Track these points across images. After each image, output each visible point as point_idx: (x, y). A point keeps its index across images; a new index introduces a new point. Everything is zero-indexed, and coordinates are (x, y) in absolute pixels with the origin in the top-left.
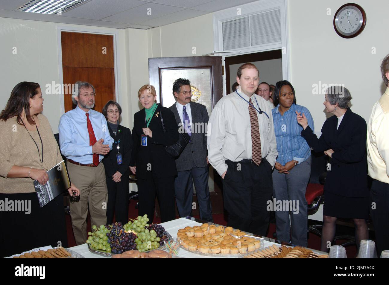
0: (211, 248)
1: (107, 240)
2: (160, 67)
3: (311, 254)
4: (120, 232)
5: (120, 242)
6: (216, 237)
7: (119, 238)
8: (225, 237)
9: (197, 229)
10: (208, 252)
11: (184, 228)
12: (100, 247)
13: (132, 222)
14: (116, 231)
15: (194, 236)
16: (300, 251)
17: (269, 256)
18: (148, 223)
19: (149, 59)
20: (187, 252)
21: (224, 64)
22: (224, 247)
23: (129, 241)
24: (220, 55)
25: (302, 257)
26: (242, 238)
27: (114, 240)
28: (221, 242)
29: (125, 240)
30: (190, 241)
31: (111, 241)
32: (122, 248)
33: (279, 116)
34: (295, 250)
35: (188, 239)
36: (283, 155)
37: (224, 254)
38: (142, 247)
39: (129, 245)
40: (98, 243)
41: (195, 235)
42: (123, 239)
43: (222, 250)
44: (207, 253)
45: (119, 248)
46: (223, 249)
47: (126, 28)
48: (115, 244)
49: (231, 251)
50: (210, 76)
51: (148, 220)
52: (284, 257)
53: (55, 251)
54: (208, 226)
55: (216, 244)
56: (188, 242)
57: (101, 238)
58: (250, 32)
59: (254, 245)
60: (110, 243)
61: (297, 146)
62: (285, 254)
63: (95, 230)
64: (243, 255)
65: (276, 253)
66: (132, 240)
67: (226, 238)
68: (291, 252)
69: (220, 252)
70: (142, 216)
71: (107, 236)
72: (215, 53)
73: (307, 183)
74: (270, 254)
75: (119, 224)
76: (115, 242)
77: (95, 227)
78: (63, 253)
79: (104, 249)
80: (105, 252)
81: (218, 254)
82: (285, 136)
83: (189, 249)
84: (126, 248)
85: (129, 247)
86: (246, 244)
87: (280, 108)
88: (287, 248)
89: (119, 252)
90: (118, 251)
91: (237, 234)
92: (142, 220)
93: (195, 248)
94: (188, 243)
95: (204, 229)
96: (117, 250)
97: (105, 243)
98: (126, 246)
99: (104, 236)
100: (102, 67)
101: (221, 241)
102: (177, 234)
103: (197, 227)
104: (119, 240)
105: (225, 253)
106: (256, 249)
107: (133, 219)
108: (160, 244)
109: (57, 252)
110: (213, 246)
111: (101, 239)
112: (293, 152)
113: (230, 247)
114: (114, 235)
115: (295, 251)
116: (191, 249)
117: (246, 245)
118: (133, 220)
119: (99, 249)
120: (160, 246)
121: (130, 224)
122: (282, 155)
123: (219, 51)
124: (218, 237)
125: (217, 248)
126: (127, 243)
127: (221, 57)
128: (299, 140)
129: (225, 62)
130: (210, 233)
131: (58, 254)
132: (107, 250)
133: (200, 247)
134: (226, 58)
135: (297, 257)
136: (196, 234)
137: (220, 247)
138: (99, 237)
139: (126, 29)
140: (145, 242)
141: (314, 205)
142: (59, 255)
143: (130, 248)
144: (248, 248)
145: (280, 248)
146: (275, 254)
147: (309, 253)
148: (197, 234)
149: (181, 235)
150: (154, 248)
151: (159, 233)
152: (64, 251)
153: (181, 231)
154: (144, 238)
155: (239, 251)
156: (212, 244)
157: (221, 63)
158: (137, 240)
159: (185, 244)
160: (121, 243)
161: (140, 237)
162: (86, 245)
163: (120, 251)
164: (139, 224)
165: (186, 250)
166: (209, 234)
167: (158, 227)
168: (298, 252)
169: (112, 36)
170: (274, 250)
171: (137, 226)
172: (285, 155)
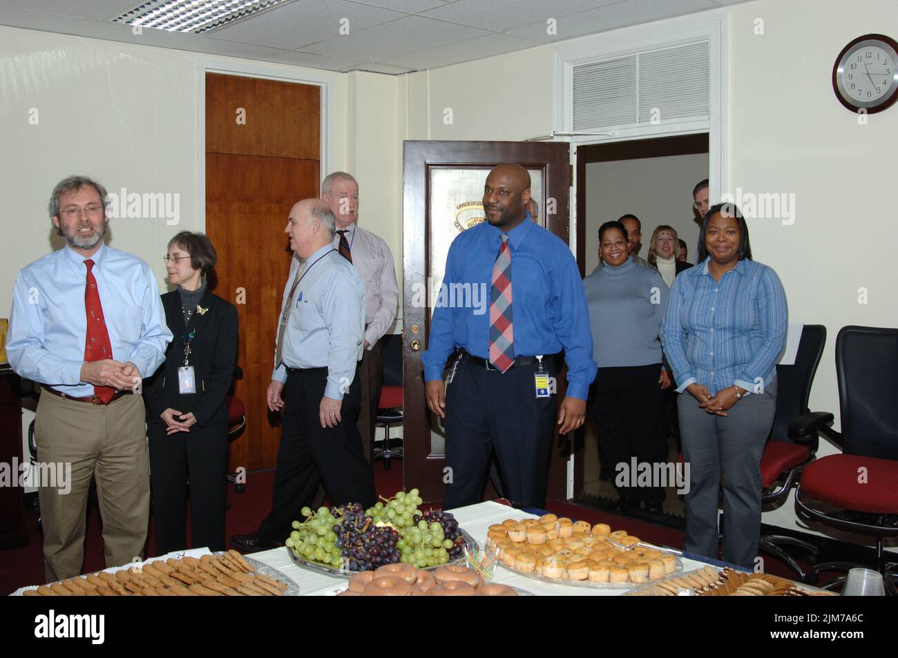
0: (567, 568)
1: (334, 541)
2: (428, 162)
3: (793, 590)
4: (365, 525)
5: (366, 545)
6: (575, 546)
7: (364, 536)
8: (595, 545)
9: (532, 525)
10: (561, 577)
11: (501, 523)
12: (319, 554)
13: (385, 504)
14: (354, 521)
15: (525, 541)
16: (767, 581)
17: (698, 589)
18: (419, 507)
19: (405, 142)
20: (512, 574)
21: (573, 160)
22: (597, 567)
23: (386, 545)
24: (566, 139)
25: (772, 594)
26: (633, 549)
27: (350, 541)
28: (588, 556)
29: (376, 541)
30: (519, 551)
31: (345, 542)
32: (371, 559)
33: (709, 281)
34: (757, 580)
35: (514, 547)
36: (714, 372)
37: (596, 582)
38: (412, 559)
39: (386, 554)
40: (315, 546)
41: (527, 539)
42: (371, 540)
43: (593, 574)
44: (558, 578)
45: (363, 559)
46: (593, 570)
47: (351, 71)
48: (354, 550)
49: (612, 577)
50: (542, 187)
51: (420, 501)
52: (731, 592)
53: (221, 558)
54: (556, 520)
55: (577, 559)
56: (514, 552)
57: (319, 536)
58: (638, 91)
59: (664, 564)
60: (342, 547)
61: (747, 355)
62: (733, 587)
63: (307, 517)
64: (639, 585)
65: (712, 585)
66: (391, 543)
67: (597, 548)
68: (749, 584)
69: (586, 577)
70: (408, 491)
71: (335, 532)
72: (555, 135)
73: (765, 441)
74: (700, 587)
75: (357, 508)
76: (354, 545)
77: (307, 511)
78: (239, 565)
79: (327, 559)
80: (328, 566)
81: (583, 582)
82: (719, 327)
83: (518, 569)
84: (379, 559)
85: (385, 557)
86: (643, 562)
87: (710, 265)
88: (736, 574)
89: (363, 567)
90: (359, 566)
91: (621, 540)
92: (408, 501)
93: (531, 565)
94: (515, 554)
95: (549, 525)
96: (357, 564)
97: (329, 547)
98: (379, 554)
99: (328, 531)
100: (293, 156)
101: (586, 553)
102: (488, 535)
103: (533, 521)
104: (363, 542)
105: (598, 579)
106: (666, 574)
107: (388, 499)
108: (451, 555)
109: (226, 562)
110: (571, 562)
111: (321, 538)
112: (737, 367)
113: (609, 568)
114: (352, 530)
115: (757, 582)
116: (521, 569)
117: (645, 564)
118: (386, 500)
119: (316, 560)
120: (451, 559)
121: (379, 508)
122: (712, 373)
123: (563, 130)
124: (580, 544)
125: (582, 567)
126: (381, 548)
127: (567, 145)
128: (751, 341)
129: (576, 156)
130: (561, 536)
131: (227, 567)
132: (333, 563)
133: (543, 564)
134: (579, 147)
135: (760, 593)
136: (530, 535)
137: (588, 566)
138: (316, 533)
139: (351, 73)
140: (419, 549)
141: (778, 489)
142: (230, 568)
143: (388, 560)
144: (651, 571)
145: (721, 574)
146: (710, 587)
147: (787, 588)
148: (534, 537)
149: (495, 536)
150: (439, 564)
151: (447, 530)
152: (240, 561)
153: (496, 529)
154: (417, 539)
155: (629, 576)
156: (567, 558)
157: (568, 160)
158: (401, 543)
159: (507, 557)
160: (367, 549)
161: (408, 537)
162: (283, 549)
163: (364, 565)
164: (400, 509)
165: (510, 570)
166: (558, 537)
167: (445, 518)
168: (763, 584)
169: (319, 87)
170: (708, 578)
171: (397, 513)
172: (720, 371)
